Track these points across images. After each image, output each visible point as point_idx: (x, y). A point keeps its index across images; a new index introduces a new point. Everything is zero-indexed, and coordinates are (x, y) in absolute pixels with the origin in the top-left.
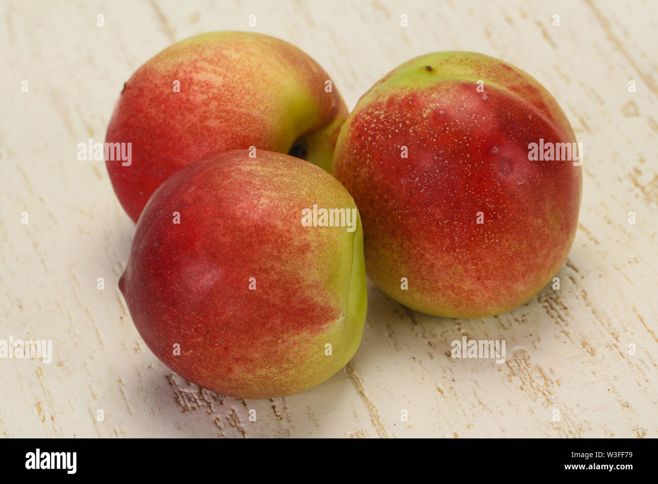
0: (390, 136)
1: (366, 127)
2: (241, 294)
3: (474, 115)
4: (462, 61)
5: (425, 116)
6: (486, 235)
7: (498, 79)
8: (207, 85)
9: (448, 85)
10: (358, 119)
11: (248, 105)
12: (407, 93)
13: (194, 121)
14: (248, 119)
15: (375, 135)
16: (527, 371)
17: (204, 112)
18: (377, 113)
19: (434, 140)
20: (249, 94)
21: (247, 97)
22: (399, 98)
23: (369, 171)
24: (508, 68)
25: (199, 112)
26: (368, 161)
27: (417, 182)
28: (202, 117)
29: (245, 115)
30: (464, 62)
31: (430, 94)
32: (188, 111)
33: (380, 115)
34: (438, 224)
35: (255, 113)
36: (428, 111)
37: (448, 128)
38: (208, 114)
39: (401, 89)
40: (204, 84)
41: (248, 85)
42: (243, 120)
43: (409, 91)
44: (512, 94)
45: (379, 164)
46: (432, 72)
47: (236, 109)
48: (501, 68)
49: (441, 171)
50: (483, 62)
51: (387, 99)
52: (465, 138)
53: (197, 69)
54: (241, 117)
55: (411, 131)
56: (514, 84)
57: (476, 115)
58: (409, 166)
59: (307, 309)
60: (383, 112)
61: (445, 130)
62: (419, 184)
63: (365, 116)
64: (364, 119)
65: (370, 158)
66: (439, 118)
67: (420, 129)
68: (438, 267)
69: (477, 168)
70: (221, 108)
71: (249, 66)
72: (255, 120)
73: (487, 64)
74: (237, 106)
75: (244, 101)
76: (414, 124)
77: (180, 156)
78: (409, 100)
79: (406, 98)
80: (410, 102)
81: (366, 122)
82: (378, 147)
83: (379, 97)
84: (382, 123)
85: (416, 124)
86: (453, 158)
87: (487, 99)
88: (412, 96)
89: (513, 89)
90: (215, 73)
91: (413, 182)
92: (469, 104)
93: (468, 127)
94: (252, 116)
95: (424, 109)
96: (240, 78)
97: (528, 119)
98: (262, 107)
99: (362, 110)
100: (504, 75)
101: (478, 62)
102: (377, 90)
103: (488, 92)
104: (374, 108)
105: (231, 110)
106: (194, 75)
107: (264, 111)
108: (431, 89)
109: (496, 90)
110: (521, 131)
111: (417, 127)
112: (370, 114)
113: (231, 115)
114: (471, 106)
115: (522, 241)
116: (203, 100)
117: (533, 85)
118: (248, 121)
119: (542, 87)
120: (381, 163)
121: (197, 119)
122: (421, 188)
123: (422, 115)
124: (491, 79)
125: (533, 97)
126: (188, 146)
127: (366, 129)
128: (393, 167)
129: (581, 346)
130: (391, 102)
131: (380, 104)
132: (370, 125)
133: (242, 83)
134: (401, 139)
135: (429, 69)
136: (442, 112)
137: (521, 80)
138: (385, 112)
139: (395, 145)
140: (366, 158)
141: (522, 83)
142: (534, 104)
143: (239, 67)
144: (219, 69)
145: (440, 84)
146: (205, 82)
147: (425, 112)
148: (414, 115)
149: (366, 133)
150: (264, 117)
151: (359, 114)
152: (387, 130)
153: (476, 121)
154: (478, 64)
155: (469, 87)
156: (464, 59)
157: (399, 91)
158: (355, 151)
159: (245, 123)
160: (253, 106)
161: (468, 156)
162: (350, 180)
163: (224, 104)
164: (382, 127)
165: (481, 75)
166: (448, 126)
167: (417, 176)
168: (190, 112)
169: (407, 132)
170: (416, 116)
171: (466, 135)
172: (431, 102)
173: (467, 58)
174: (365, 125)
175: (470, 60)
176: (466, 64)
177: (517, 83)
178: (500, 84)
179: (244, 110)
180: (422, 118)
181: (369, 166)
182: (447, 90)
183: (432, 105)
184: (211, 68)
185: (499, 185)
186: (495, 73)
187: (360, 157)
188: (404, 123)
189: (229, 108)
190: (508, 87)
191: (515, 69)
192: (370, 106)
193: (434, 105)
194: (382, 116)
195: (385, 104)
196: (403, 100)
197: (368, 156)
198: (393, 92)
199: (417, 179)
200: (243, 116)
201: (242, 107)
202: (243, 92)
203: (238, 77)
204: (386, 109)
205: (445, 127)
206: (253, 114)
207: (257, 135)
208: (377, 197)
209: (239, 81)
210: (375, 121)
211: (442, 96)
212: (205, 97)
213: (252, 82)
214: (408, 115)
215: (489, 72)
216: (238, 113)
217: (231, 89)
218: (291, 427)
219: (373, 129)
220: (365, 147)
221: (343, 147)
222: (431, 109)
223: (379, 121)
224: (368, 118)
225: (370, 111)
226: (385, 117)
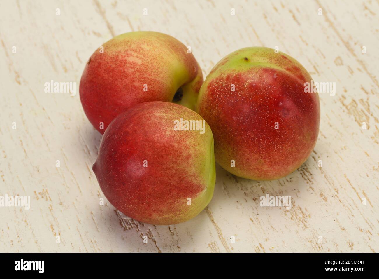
0: (228, 96)
1: (216, 90)
2: (157, 180)
3: (270, 86)
4: (262, 54)
5: (245, 86)
6: (275, 145)
7: (280, 64)
8: (134, 64)
9: (257, 70)
10: (211, 85)
11: (155, 75)
12: (236, 74)
13: (127, 82)
14: (155, 82)
15: (220, 95)
16: (294, 209)
17: (133, 78)
18: (221, 83)
19: (251, 99)
20: (155, 69)
21: (154, 71)
22: (232, 76)
23: (217, 112)
24: (284, 57)
25: (130, 78)
26: (217, 107)
27: (242, 119)
28: (131, 81)
29: (153, 80)
30: (263, 55)
31: (248, 75)
32: (124, 77)
33: (223, 84)
34: (252, 140)
35: (158, 79)
36: (247, 84)
37: (257, 93)
38: (135, 79)
40: (132, 63)
41: (155, 64)
42: (153, 82)
43: (237, 72)
44: (288, 72)
45: (223, 109)
46: (248, 61)
47: (149, 77)
48: (281, 58)
49: (254, 114)
50: (272, 55)
51: (226, 76)
52: (266, 98)
53: (128, 55)
54: (151, 81)
55: (239, 94)
56: (288, 67)
57: (271, 86)
58: (238, 111)
59: (190, 187)
60: (224, 83)
61: (256, 94)
62: (243, 121)
63: (215, 84)
64: (214, 86)
65: (218, 106)
66: (253, 88)
67: (243, 93)
68: (251, 160)
69: (272, 113)
70: (141, 76)
71: (155, 54)
72: (158, 82)
73: (275, 56)
74: (149, 75)
75: (153, 73)
77: (120, 100)
78: (237, 78)
79: (236, 76)
80: (238, 79)
81: (216, 87)
82: (222, 101)
83: (222, 75)
84: (224, 89)
85: (241, 90)
86: (260, 108)
87: (276, 77)
88: (239, 75)
89: (288, 69)
90: (138, 58)
91: (240, 119)
92: (267, 79)
93: (267, 92)
94: (157, 80)
95: (245, 83)
96: (150, 61)
97: (296, 87)
98: (162, 76)
99: (213, 81)
100: (283, 62)
101: (269, 54)
102: (220, 70)
103: (277, 73)
104: (220, 80)
105: (146, 77)
106: (126, 58)
107: (163, 77)
108: (249, 71)
109: (280, 72)
110: (293, 93)
111: (242, 92)
112: (217, 83)
113: (147, 80)
114: (268, 81)
115: (293, 147)
116: (132, 72)
117: (297, 66)
118: (155, 83)
119: (301, 66)
120: (224, 109)
121: (129, 81)
122: (244, 122)
123: (244, 86)
124: (277, 64)
125: (298, 73)
126: (125, 95)
127: (215, 91)
128: (230, 111)
129: (320, 196)
130: (228, 78)
131: (223, 78)
132: (218, 89)
133: (151, 63)
134: (233, 98)
135: (246, 59)
136: (254, 85)
137: (291, 64)
138: (225, 83)
139: (231, 100)
140: (216, 106)
141: (292, 66)
142: (299, 77)
143: (149, 54)
144: (139, 55)
145: (252, 69)
146: (133, 62)
147: (245, 84)
148: (240, 85)
149: (216, 93)
150: (163, 81)
151: (212, 83)
152: (227, 92)
153: (271, 89)
154: (270, 56)
155: (267, 71)
156: (263, 53)
157: (232, 72)
158: (210, 102)
159: (153, 84)
160: (157, 75)
161: (267, 107)
162: (207, 116)
163: (143, 74)
164: (224, 91)
165: (272, 62)
166: (257, 92)
167: (242, 117)
168: (125, 78)
169: (237, 94)
170: (241, 86)
171: (266, 96)
172: (249, 79)
173: (265, 53)
174: (215, 89)
175: (266, 54)
176: (264, 56)
177: (289, 66)
178: (282, 67)
179: (153, 78)
180: (244, 87)
181: (217, 110)
182: (256, 73)
183: (249, 81)
184: (135, 54)
185: (282, 121)
186: (279, 61)
187: (213, 105)
189: (145, 76)
190: (285, 68)
191: (288, 58)
192: (217, 79)
193: (250, 80)
194: (224, 85)
195: (225, 78)
196: (234, 77)
197: (217, 105)
198: (229, 72)
199: (242, 118)
200: (152, 80)
201: (152, 76)
202: (152, 68)
203: (149, 60)
204: (226, 81)
205: (256, 92)
206: (157, 79)
207: (160, 90)
208: (221, 125)
209: (150, 62)
210: (220, 87)
211: (255, 75)
212: (133, 70)
213: (156, 62)
214: (237, 85)
215: (276, 60)
216: (150, 79)
217: (146, 66)
218: (179, 239)
219: (219, 91)
220: (215, 100)
221: (204, 98)
222: (249, 83)
223: (222, 87)
224: (217, 85)
225: (218, 81)
226: (226, 86)
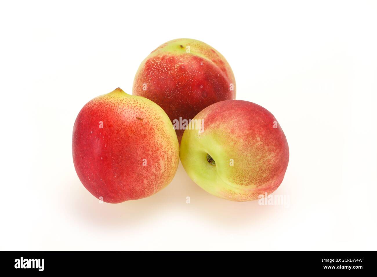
0: (160, 73)
1: (151, 66)
3: (196, 71)
4: (196, 45)
5: (176, 67)
7: (209, 56)
9: (188, 56)
10: (149, 62)
12: (171, 56)
15: (154, 71)
18: (157, 61)
19: (178, 78)
22: (167, 57)
23: (149, 84)
24: (213, 51)
26: (150, 80)
27: (167, 94)
30: (196, 46)
31: (180, 58)
33: (158, 62)
34: (173, 112)
36: (178, 65)
37: (184, 74)
39: (168, 53)
43: (172, 55)
44: (213, 63)
45: (154, 83)
46: (182, 48)
48: (211, 51)
49: (178, 91)
50: (204, 48)
51: (162, 56)
52: (190, 80)
55: (169, 72)
56: (214, 59)
57: (197, 71)
58: (166, 87)
60: (159, 62)
61: (183, 75)
62: (168, 95)
63: (152, 61)
64: (151, 63)
65: (150, 79)
66: (182, 69)
67: (173, 72)
69: (193, 93)
73: (205, 49)
76: (170, 70)
78: (171, 59)
79: (170, 58)
80: (171, 60)
81: (152, 64)
82: (155, 76)
83: (159, 55)
84: (158, 66)
85: (172, 70)
86: (184, 87)
87: (203, 65)
88: (172, 58)
89: (214, 61)
91: (166, 93)
92: (194, 65)
93: (192, 75)
95: (176, 64)
97: (218, 75)
99: (151, 59)
100: (212, 54)
101: (202, 47)
102: (159, 51)
103: (204, 62)
104: (156, 59)
108: (181, 56)
109: (207, 62)
110: (214, 80)
111: (172, 71)
114: (195, 67)
117: (223, 61)
119: (226, 61)
120: (155, 82)
122: (169, 96)
123: (175, 66)
124: (206, 55)
125: (222, 66)
127: (151, 67)
128: (159, 85)
130: (163, 58)
131: (159, 58)
132: (153, 66)
134: (164, 75)
135: (182, 46)
136: (183, 67)
137: (218, 58)
138: (160, 62)
139: (162, 77)
140: (149, 79)
141: (218, 59)
142: (222, 69)
145: (184, 55)
147: (176, 66)
148: (172, 66)
149: (151, 69)
151: (150, 60)
152: (160, 69)
153: (196, 73)
154: (202, 48)
155: (196, 58)
156: (197, 45)
157: (168, 54)
158: (145, 75)
161: (190, 87)
162: (141, 86)
164: (158, 68)
165: (202, 53)
166: (184, 73)
167: (168, 91)
169: (168, 72)
170: (173, 67)
171: (191, 79)
172: (180, 62)
173: (198, 44)
174: (151, 65)
175: (199, 45)
176: (197, 47)
177: (216, 59)
178: (209, 59)
180: (175, 68)
181: (149, 83)
182: (187, 58)
183: (180, 63)
185: (200, 101)
186: (208, 53)
187: (147, 78)
188: (167, 68)
190: (212, 60)
191: (217, 52)
192: (154, 58)
193: (181, 63)
194: (159, 64)
195: (161, 58)
196: (168, 59)
197: (150, 78)
198: (165, 54)
199: (168, 92)
204: (161, 61)
205: (183, 74)
208: (150, 96)
210: (155, 64)
211: (185, 60)
214: (169, 65)
215: (206, 52)
219: (154, 68)
220: (149, 74)
222: (179, 65)
223: (157, 65)
224: (153, 62)
225: (154, 60)
226: (160, 64)
